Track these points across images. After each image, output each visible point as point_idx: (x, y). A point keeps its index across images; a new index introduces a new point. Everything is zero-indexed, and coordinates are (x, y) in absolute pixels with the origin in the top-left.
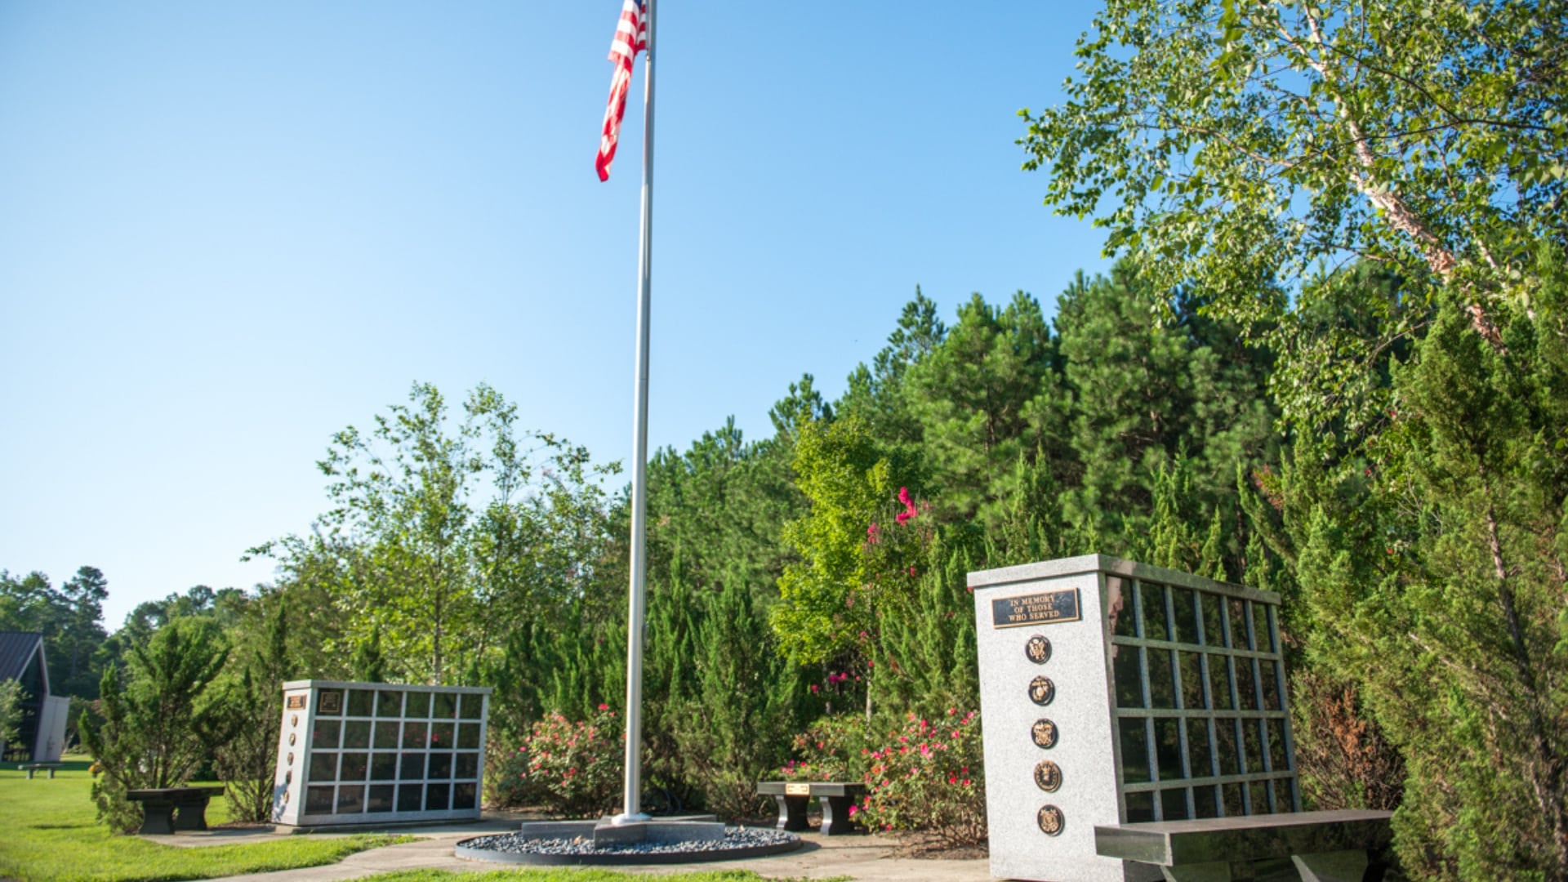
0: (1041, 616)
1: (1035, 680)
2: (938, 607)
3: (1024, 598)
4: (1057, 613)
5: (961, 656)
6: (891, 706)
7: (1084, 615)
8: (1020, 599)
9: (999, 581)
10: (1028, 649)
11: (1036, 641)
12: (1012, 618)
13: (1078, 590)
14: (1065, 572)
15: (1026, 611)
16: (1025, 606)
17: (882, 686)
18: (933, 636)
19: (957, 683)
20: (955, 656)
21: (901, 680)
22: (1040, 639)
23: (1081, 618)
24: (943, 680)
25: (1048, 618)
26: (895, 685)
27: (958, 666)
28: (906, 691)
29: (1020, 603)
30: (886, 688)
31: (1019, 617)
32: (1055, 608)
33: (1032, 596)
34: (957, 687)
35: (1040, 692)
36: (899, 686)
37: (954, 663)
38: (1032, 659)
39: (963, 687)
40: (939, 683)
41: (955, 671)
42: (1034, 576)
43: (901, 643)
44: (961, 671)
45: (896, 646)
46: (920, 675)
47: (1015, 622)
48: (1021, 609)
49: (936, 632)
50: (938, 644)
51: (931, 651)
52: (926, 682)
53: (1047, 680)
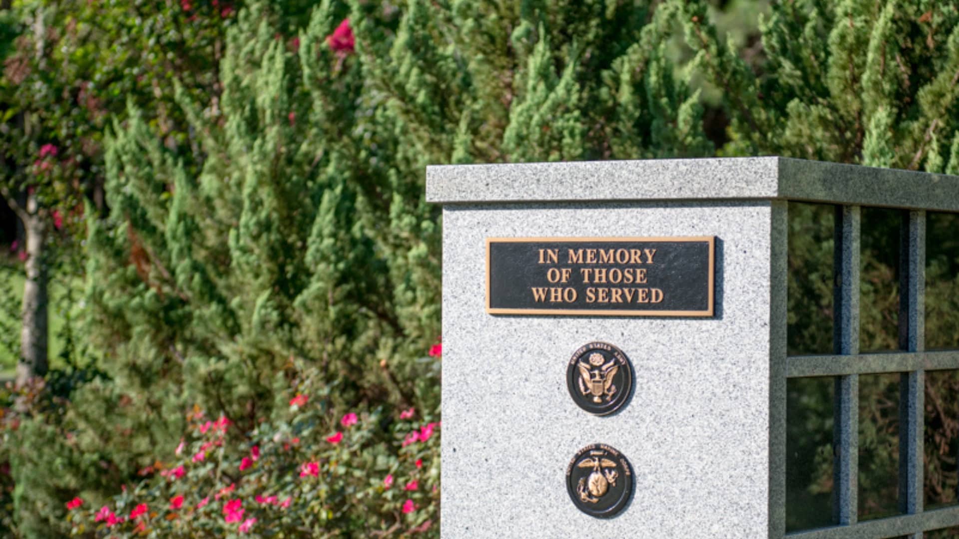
0: (616, 297)
1: (585, 454)
2: (272, 132)
3: (576, 246)
4: (657, 294)
5: (324, 258)
6: (133, 368)
7: (727, 307)
8: (563, 248)
9: (512, 197)
10: (573, 373)
11: (597, 359)
12: (538, 293)
13: (718, 242)
14: (686, 194)
15: (576, 280)
16: (576, 268)
17: (105, 310)
18: (256, 205)
19: (310, 327)
20: (309, 257)
21: (158, 297)
22: (610, 353)
23: (717, 314)
24: (274, 316)
25: (634, 305)
26: (141, 307)
27: (315, 286)
28: (169, 322)
29: (563, 256)
30: (118, 314)
31: (557, 295)
32: (653, 280)
33: (597, 245)
34: (312, 334)
35: (596, 483)
36: (152, 314)
37: (304, 274)
38: (584, 401)
39: (325, 337)
40: (263, 323)
41: (306, 295)
42: (605, 194)
43: (164, 206)
44: (321, 297)
45: (152, 212)
46: (210, 292)
47: (546, 304)
48: (564, 275)
49: (266, 194)
50: (266, 226)
51: (245, 241)
52: (229, 313)
53: (618, 457)
